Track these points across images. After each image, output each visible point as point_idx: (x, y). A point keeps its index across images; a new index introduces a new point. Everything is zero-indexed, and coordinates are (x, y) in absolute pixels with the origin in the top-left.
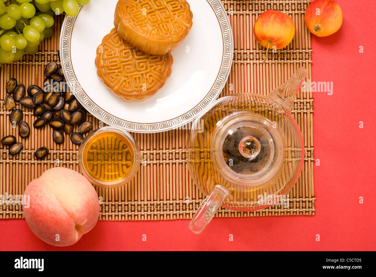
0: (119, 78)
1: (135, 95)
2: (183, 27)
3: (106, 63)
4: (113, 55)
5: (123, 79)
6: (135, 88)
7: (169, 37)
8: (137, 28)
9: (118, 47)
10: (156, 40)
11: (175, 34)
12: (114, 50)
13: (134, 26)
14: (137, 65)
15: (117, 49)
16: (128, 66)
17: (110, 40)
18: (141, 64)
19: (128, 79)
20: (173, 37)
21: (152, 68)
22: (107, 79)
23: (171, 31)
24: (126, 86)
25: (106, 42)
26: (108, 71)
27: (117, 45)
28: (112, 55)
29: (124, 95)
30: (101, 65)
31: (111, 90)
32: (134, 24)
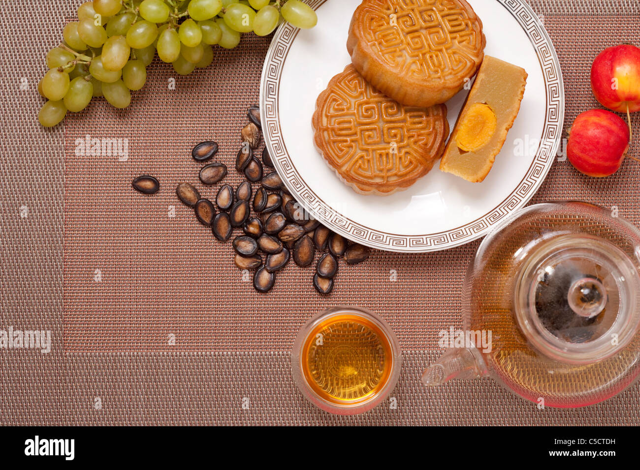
0: (352, 151)
1: (377, 184)
2: (466, 62)
3: (332, 124)
4: (345, 111)
5: (360, 153)
6: (378, 172)
7: (439, 78)
8: (385, 57)
9: (356, 97)
10: (416, 82)
11: (451, 74)
12: (347, 102)
13: (380, 53)
14: (385, 131)
15: (353, 101)
16: (370, 133)
17: (342, 83)
18: (393, 131)
19: (367, 156)
20: (447, 78)
21: (412, 139)
22: (331, 151)
23: (445, 68)
24: (362, 166)
25: (336, 88)
26: (333, 137)
27: (355, 94)
28: (343, 110)
29: (358, 182)
30: (322, 125)
31: (335, 172)
32: (381, 51)
